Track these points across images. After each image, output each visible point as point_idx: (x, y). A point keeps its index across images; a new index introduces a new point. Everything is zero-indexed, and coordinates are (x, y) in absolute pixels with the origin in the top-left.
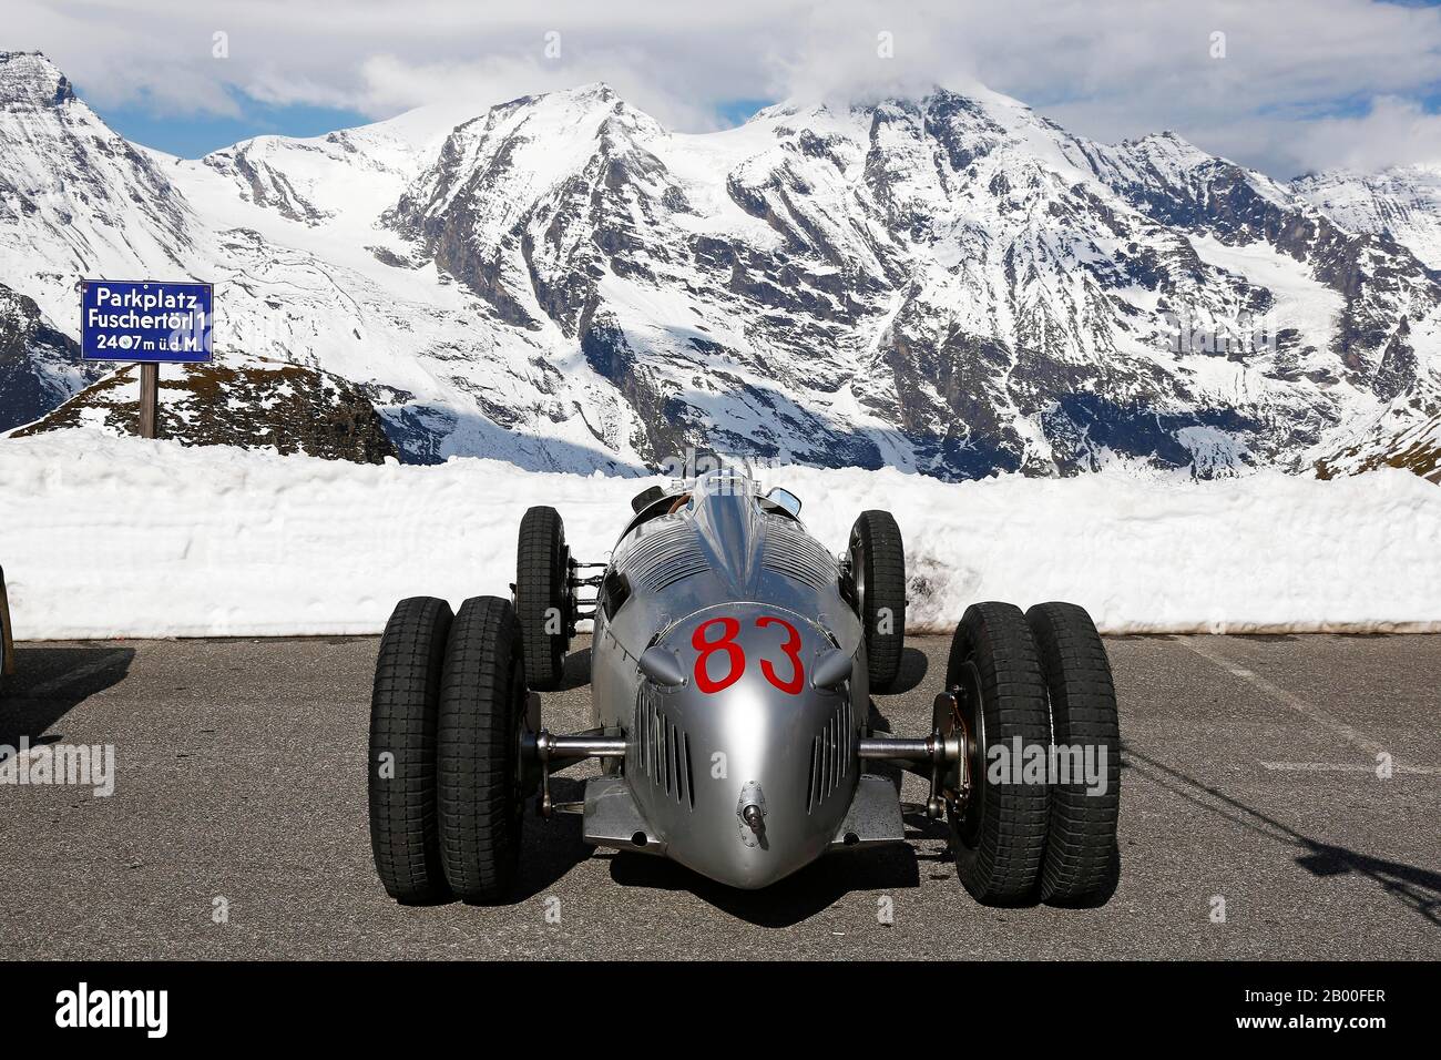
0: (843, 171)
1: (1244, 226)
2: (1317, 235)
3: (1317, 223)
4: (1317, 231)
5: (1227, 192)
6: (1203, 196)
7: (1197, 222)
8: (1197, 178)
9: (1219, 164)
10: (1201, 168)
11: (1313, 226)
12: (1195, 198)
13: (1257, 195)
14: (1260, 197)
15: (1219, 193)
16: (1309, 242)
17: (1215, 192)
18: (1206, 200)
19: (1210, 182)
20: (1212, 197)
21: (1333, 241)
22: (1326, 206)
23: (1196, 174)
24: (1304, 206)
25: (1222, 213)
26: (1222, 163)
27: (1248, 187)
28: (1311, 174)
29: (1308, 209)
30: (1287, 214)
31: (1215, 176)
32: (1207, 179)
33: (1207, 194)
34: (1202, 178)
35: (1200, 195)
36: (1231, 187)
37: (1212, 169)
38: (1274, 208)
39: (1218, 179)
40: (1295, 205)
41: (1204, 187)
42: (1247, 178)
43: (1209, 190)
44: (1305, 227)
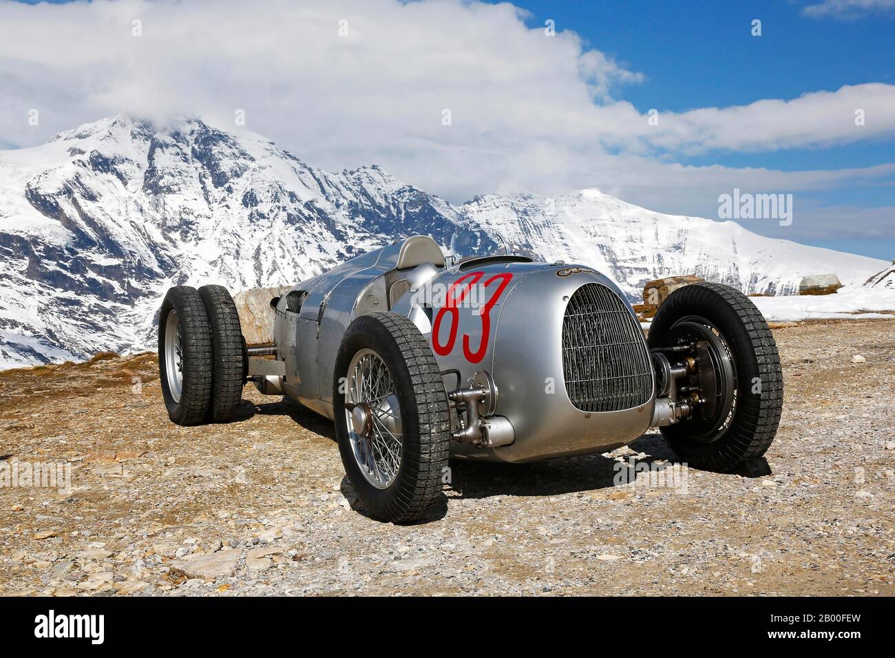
0: (125, 184)
1: (430, 235)
2: (479, 244)
3: (478, 234)
4: (479, 240)
5: (417, 210)
6: (401, 213)
7: (397, 232)
8: (397, 200)
9: (411, 190)
10: (399, 193)
11: (476, 237)
12: (395, 214)
13: (437, 213)
14: (440, 215)
15: (412, 211)
16: (474, 248)
17: (409, 210)
18: (403, 216)
19: (406, 203)
20: (407, 214)
21: (490, 248)
22: (487, 223)
23: (395, 197)
24: (471, 223)
25: (414, 226)
26: (414, 190)
27: (432, 207)
28: (477, 200)
29: (473, 225)
30: (459, 227)
31: (409, 199)
32: (404, 201)
33: (403, 212)
34: (399, 200)
35: (399, 212)
36: (420, 207)
37: (407, 194)
38: (450, 223)
39: (411, 201)
40: (464, 222)
41: (402, 206)
42: (431, 201)
43: (405, 209)
44: (471, 237)
